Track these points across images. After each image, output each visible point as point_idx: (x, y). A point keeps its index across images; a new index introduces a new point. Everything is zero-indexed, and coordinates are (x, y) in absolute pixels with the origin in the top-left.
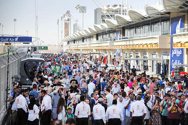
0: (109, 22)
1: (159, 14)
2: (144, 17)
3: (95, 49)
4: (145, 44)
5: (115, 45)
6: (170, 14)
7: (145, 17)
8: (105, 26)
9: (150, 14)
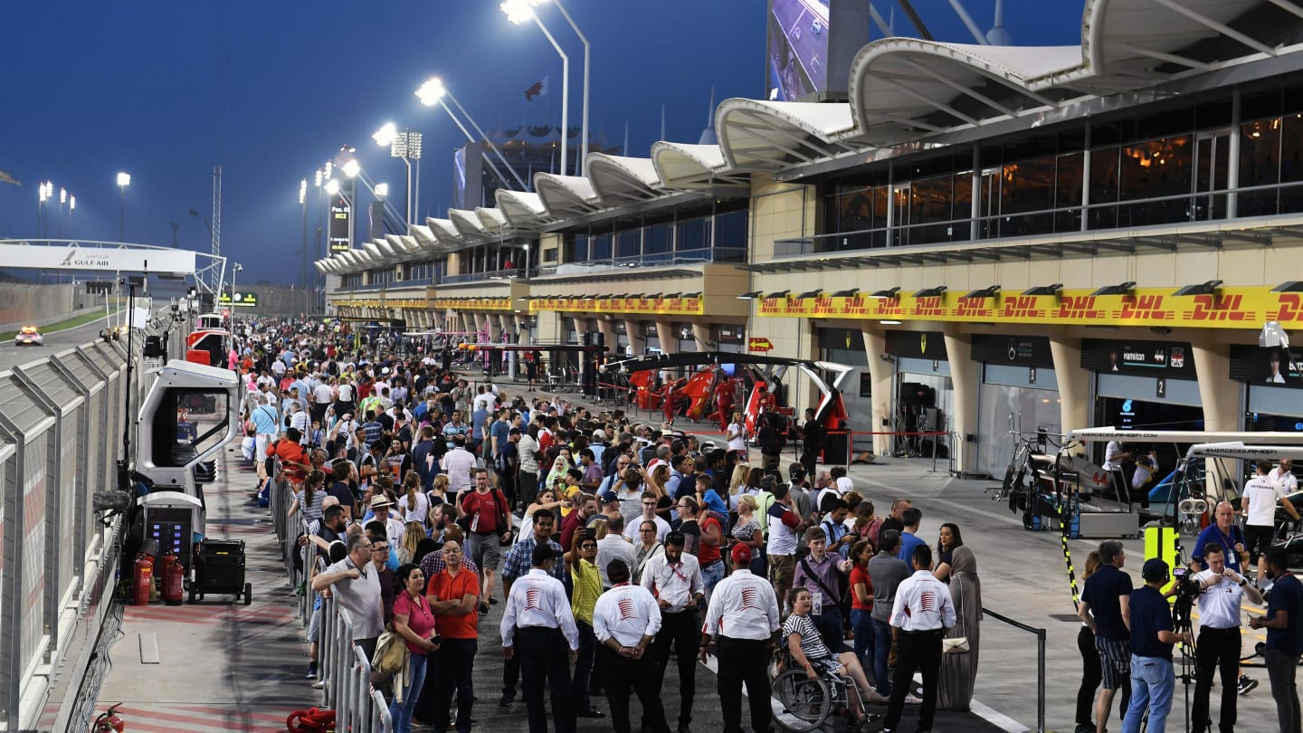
0: (515, 203)
1: (706, 181)
2: (648, 189)
3: (454, 310)
4: (651, 297)
5: (533, 294)
6: (748, 182)
7: (653, 188)
8: (495, 218)
9: (671, 180)
